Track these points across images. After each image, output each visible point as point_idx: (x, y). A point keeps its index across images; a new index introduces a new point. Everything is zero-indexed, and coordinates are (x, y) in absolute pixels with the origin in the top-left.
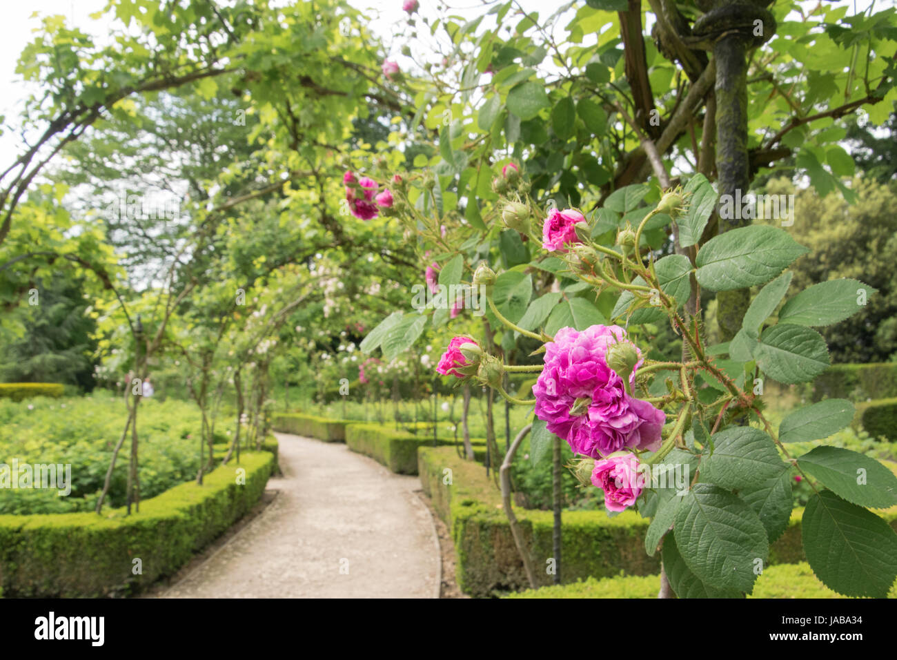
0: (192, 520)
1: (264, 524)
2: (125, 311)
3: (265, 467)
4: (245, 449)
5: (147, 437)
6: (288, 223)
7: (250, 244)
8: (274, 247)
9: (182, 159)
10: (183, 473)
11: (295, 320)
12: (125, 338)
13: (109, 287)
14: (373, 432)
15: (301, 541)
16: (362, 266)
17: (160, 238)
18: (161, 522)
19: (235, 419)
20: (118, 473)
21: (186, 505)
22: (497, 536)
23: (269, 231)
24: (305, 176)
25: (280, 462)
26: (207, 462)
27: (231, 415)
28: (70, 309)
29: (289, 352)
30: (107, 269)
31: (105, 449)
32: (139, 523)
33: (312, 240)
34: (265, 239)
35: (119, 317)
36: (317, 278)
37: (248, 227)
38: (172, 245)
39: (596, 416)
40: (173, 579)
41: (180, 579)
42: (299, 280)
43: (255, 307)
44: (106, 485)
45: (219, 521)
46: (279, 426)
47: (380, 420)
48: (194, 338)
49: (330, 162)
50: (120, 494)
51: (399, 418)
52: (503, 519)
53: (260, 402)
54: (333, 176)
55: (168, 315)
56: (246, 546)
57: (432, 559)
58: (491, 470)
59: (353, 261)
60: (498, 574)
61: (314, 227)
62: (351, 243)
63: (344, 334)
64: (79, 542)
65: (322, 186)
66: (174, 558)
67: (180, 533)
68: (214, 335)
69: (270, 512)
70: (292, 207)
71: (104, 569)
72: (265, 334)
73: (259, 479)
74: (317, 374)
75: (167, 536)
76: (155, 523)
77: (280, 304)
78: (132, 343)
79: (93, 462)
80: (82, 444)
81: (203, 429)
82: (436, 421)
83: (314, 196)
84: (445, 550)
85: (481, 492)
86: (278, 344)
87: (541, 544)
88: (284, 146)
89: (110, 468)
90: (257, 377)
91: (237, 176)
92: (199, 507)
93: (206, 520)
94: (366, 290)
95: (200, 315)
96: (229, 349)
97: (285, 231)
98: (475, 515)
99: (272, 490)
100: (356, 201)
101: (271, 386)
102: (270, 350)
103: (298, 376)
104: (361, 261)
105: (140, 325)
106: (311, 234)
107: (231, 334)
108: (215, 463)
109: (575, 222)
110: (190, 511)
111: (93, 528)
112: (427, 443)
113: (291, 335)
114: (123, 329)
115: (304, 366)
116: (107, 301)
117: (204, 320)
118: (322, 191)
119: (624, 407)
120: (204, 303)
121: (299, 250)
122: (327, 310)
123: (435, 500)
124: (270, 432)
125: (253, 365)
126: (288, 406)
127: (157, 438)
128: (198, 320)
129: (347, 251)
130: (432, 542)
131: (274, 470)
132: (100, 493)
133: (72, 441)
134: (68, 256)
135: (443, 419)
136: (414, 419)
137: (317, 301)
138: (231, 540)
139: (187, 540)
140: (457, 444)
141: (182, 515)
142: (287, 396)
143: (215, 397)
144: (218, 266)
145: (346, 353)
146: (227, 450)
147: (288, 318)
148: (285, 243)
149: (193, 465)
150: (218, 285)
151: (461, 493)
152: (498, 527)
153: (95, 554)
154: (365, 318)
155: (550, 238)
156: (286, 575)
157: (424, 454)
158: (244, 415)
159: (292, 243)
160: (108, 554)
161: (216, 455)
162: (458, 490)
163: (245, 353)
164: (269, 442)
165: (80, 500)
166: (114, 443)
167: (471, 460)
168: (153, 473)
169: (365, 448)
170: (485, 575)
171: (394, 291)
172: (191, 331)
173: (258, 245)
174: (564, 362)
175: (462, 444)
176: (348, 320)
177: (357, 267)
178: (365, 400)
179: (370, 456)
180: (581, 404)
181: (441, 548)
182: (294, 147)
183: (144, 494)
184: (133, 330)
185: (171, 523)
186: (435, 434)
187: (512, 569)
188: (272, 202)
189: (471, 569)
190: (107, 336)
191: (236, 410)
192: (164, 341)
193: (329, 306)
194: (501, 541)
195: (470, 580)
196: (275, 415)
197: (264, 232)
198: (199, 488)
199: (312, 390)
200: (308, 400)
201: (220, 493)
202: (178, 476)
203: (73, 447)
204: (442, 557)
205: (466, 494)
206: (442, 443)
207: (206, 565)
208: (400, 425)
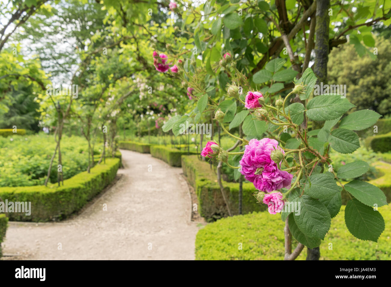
0: (86, 188)
1: (117, 189)
2: (52, 99)
3: (116, 165)
4: (107, 157)
5: (64, 153)
6: (123, 59)
7: (106, 69)
8: (117, 70)
9: (72, 28)
10: (81, 168)
11: (127, 101)
12: (53, 111)
13: (44, 89)
14: (162, 149)
15: (133, 196)
16: (156, 78)
17: (64, 64)
18: (73, 189)
19: (102, 144)
20: (53, 169)
21: (83, 182)
22: (215, 194)
23: (114, 63)
24: (130, 39)
25: (123, 162)
26: (92, 163)
27: (100, 142)
28: (26, 96)
29: (125, 115)
30: (43, 81)
31: (46, 159)
32: (64, 190)
33: (134, 67)
34: (113, 67)
35: (49, 102)
36: (137, 83)
37: (105, 61)
38: (70, 67)
39: (265, 177)
40: (79, 212)
41: (82, 212)
42: (128, 84)
43: (110, 97)
44: (49, 174)
45: (98, 188)
46: (122, 147)
47: (165, 144)
48: (83, 110)
49: (141, 32)
50: (54, 178)
51: (173, 143)
52: (217, 186)
53: (113, 137)
54: (142, 39)
55: (71, 101)
56: (110, 198)
57: (188, 202)
58: (213, 166)
59: (152, 76)
60: (215, 209)
61: (134, 61)
62: (151, 68)
63: (148, 107)
64: (38, 198)
65: (137, 43)
66: (79, 204)
67: (81, 193)
68: (92, 109)
69: (119, 183)
70: (124, 53)
71: (50, 209)
72: (114, 108)
73: (114, 170)
74: (137, 124)
75: (76, 195)
76: (71, 190)
77: (120, 95)
78: (56, 114)
79: (42, 164)
80: (36, 156)
81: (89, 149)
82: (189, 144)
83: (134, 48)
84: (193, 198)
85: (208, 175)
86: (120, 112)
87: (234, 197)
88: (120, 25)
89: (50, 166)
90: (112, 126)
91: (99, 39)
92: (89, 183)
93: (92, 188)
94: (158, 88)
95: (85, 100)
96: (99, 115)
97: (122, 63)
98: (206, 185)
99: (120, 174)
100: (158, 64)
101: (117, 130)
102: (117, 115)
103: (129, 125)
104: (156, 76)
105: (59, 106)
106: (133, 64)
107: (99, 109)
108: (95, 163)
109: (259, 98)
110: (85, 184)
111: (44, 193)
112: (185, 154)
113: (125, 108)
114: (51, 107)
115: (131, 121)
116: (44, 95)
117: (87, 102)
118: (138, 45)
119: (277, 174)
120: (87, 95)
121: (128, 72)
122: (141, 97)
123: (189, 178)
124: (118, 149)
125: (109, 121)
126: (125, 138)
127: (69, 153)
128: (84, 103)
129: (149, 72)
130: (188, 195)
131: (121, 166)
132: (46, 177)
133: (32, 155)
134: (25, 76)
135: (192, 143)
136: (179, 143)
137: (137, 93)
138: (103, 195)
139: (84, 196)
140: (198, 154)
141: (82, 186)
142: (124, 134)
143: (93, 135)
144: (93, 79)
145: (149, 115)
146: (100, 158)
147: (124, 100)
148: (122, 68)
149: (85, 164)
150: (93, 87)
151: (200, 176)
152: (215, 190)
153: (46, 203)
154: (158, 100)
155: (248, 103)
156: (127, 210)
157: (184, 158)
158: (107, 143)
159: (125, 68)
160: (52, 203)
161: (95, 160)
162: (199, 174)
163: (106, 116)
164: (117, 154)
165: (38, 180)
166: (50, 156)
167: (204, 161)
168: (68, 168)
169: (159, 156)
170: (210, 210)
171: (170, 89)
172: (82, 107)
173: (110, 69)
174: (253, 154)
175: (200, 154)
176: (150, 101)
177: (154, 79)
178: (158, 135)
179: (161, 159)
180: (259, 170)
181: (192, 198)
182: (124, 26)
183: (65, 177)
184: (56, 107)
185: (77, 189)
186: (188, 150)
187: (221, 207)
188: (115, 50)
189: (204, 207)
190: (45, 110)
191: (103, 140)
192: (70, 113)
193: (141, 95)
194: (217, 195)
195: (204, 211)
196: (120, 142)
197: (112, 64)
198: (89, 174)
199: (135, 131)
200: (134, 135)
201: (98, 176)
202: (79, 169)
203: (33, 158)
204: (192, 201)
205: (202, 176)
206: (191, 154)
207: (93, 206)
208: (173, 146)
